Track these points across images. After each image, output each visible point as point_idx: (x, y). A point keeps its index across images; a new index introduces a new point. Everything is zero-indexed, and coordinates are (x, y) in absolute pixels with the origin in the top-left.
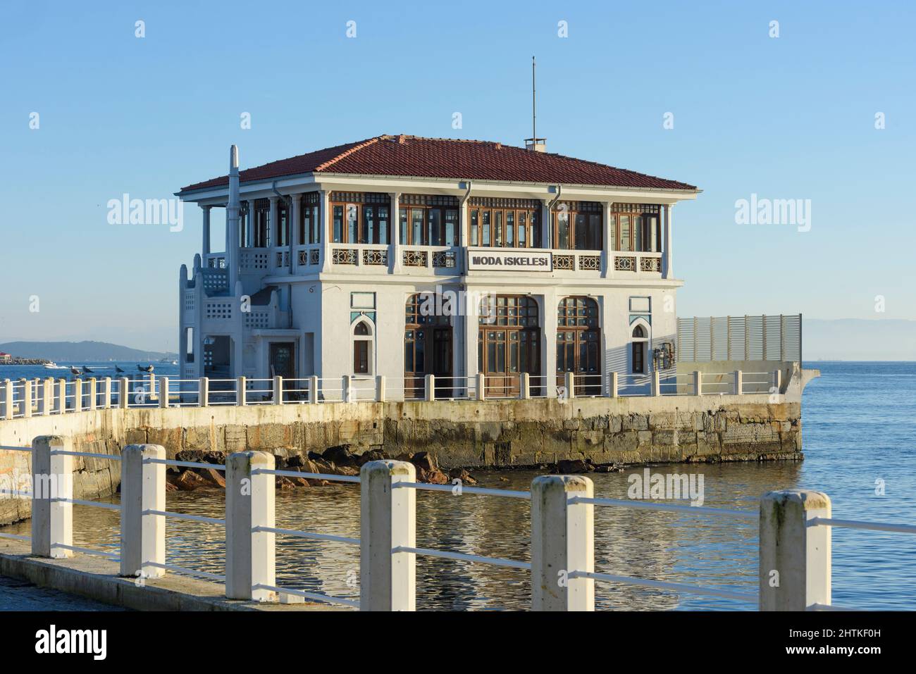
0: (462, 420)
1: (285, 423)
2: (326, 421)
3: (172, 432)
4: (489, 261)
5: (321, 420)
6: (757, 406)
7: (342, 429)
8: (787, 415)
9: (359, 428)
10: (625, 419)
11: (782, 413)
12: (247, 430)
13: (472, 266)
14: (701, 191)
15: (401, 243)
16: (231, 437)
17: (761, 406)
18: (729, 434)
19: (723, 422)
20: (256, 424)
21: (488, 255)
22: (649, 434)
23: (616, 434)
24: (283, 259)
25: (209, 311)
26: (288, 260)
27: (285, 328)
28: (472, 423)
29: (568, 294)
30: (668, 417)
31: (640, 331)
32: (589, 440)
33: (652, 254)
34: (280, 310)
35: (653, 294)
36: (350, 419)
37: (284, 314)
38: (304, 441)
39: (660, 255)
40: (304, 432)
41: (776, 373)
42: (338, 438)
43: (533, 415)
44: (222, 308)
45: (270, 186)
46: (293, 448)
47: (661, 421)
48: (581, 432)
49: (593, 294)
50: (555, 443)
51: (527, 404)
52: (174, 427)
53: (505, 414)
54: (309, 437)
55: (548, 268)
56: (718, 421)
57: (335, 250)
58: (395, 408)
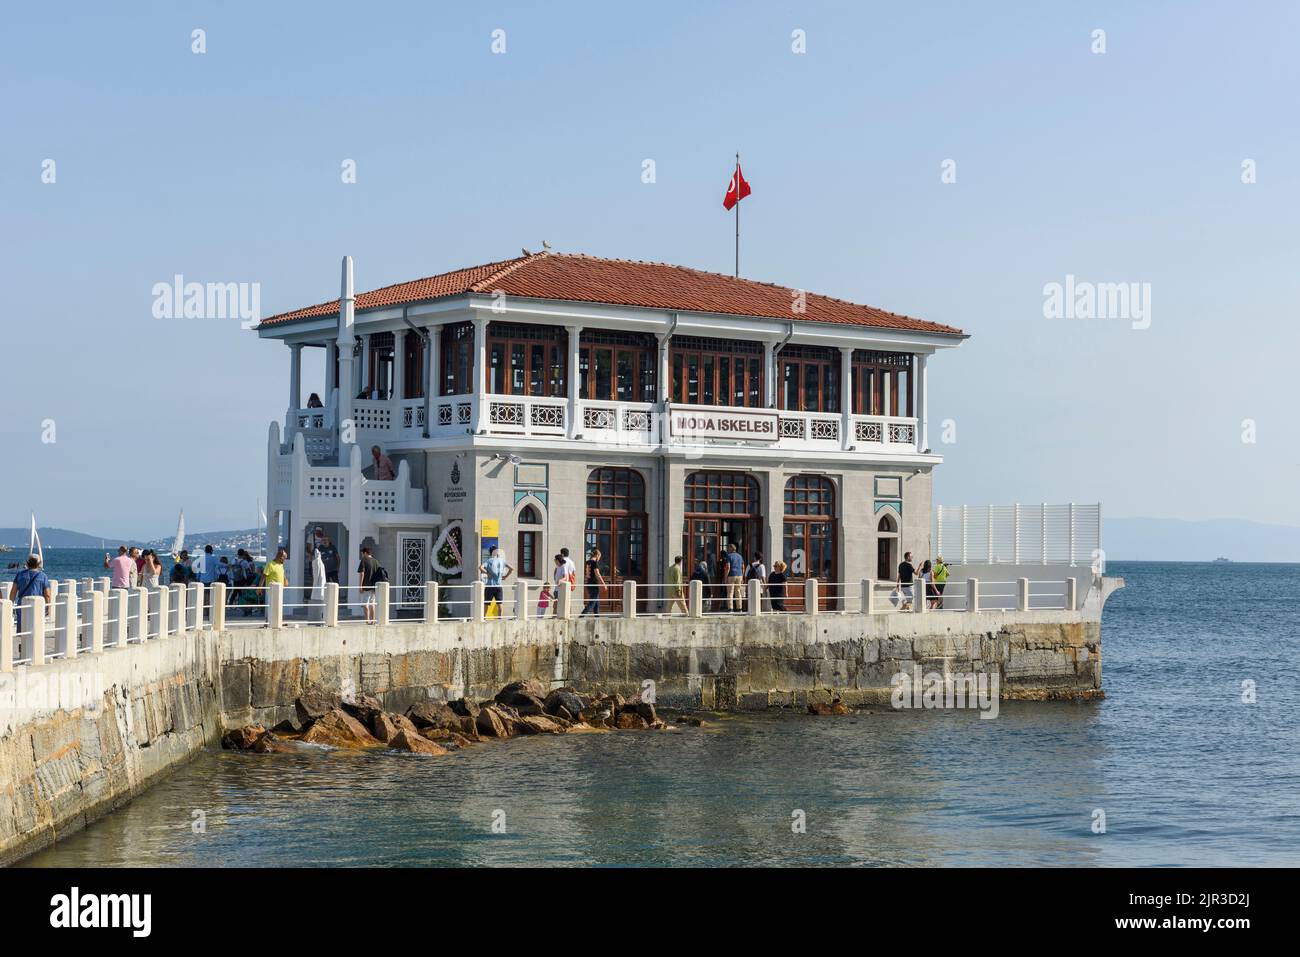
0: (674, 645)
1: (442, 650)
2: (495, 647)
3: (287, 665)
4: (699, 423)
5: (489, 646)
6: (1048, 627)
7: (516, 658)
8: (1084, 639)
9: (537, 656)
10: (884, 643)
11: (1078, 636)
12: (389, 660)
13: (677, 431)
14: (968, 337)
15: (581, 396)
16: (368, 671)
17: (1053, 626)
18: (1013, 664)
19: (1006, 648)
20: (403, 652)
22: (913, 664)
23: (871, 665)
24: (415, 414)
25: (312, 487)
26: (423, 417)
27: (419, 513)
28: (686, 649)
29: (798, 471)
30: (938, 641)
31: (886, 523)
32: (837, 673)
33: (902, 419)
34: (412, 486)
35: (905, 475)
36: (525, 642)
37: (418, 493)
38: (466, 675)
39: (913, 421)
40: (466, 664)
41: (1070, 582)
42: (509, 671)
43: (766, 638)
44: (331, 484)
45: (398, 314)
46: (452, 687)
47: (927, 647)
48: (828, 661)
49: (829, 472)
50: (793, 678)
51: (758, 623)
52: (291, 657)
53: (729, 636)
54: (472, 670)
55: (774, 435)
56: (999, 646)
57: (494, 405)
58: (584, 628)
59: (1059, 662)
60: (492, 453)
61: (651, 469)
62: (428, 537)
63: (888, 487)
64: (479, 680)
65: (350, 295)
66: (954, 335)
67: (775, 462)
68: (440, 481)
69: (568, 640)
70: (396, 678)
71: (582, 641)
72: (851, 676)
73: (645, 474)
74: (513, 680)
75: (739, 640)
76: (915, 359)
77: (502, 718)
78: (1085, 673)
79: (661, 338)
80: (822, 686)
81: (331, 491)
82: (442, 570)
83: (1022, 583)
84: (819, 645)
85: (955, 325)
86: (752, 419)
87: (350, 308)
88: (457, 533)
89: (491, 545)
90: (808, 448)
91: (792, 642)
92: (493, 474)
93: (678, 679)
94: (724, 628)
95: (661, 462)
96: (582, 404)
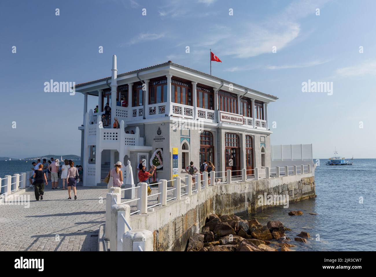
4: (226, 118)
6: (307, 178)
7: (208, 205)
9: (211, 202)
11: (312, 180)
13: (221, 119)
15: (197, 106)
18: (303, 189)
19: (302, 185)
21: (226, 115)
24: (138, 112)
25: (105, 136)
26: (142, 112)
27: (142, 146)
28: (244, 193)
29: (247, 134)
30: (291, 184)
31: (263, 150)
33: (262, 120)
34: (140, 137)
35: (265, 136)
37: (142, 139)
38: (199, 217)
39: (264, 121)
40: (199, 211)
41: (309, 165)
42: (207, 211)
44: (112, 135)
45: (135, 75)
46: (196, 224)
49: (252, 134)
53: (253, 188)
54: (200, 214)
55: (242, 123)
57: (174, 107)
58: (219, 188)
59: (309, 188)
61: (215, 132)
62: (147, 155)
63: (263, 139)
64: (202, 218)
66: (275, 98)
67: (243, 131)
68: (151, 134)
69: (216, 194)
70: (184, 227)
71: (219, 194)
73: (213, 133)
74: (207, 215)
75: (255, 189)
76: (264, 104)
78: (313, 190)
79: (216, 90)
81: (112, 138)
83: (302, 166)
84: (271, 188)
85: (275, 96)
86: (238, 117)
87: (116, 75)
88: (159, 153)
89: (175, 157)
91: (266, 188)
92: (175, 131)
93: (243, 205)
94: (252, 185)
95: (218, 130)
96: (198, 109)
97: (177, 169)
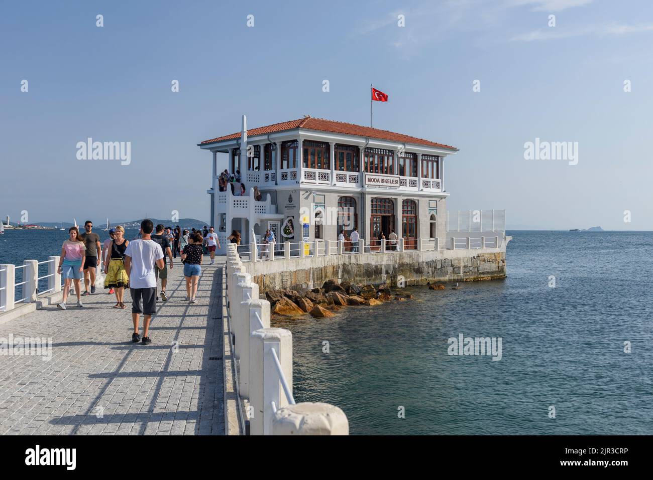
0: (377, 264)
1: (307, 269)
2: (322, 267)
3: (259, 277)
4: (375, 180)
5: (320, 266)
6: (491, 254)
7: (328, 271)
8: (501, 258)
9: (334, 269)
10: (443, 261)
11: (499, 257)
12: (291, 273)
13: (367, 183)
14: (459, 150)
15: (335, 169)
16: (284, 278)
17: (492, 254)
18: (481, 267)
19: (479, 262)
20: (295, 270)
21: (374, 177)
22: (451, 268)
23: (439, 269)
24: (270, 177)
25: (234, 204)
26: (274, 178)
27: (274, 214)
28: (381, 265)
29: (405, 198)
30: (459, 260)
31: (432, 218)
32: (428, 273)
33: (435, 180)
34: (272, 204)
35: (438, 199)
36: (330, 264)
38: (314, 279)
39: (439, 180)
40: (314, 273)
41: (497, 238)
42: (326, 276)
43: (406, 260)
44: (242, 203)
45: (265, 137)
46: (310, 283)
47: (456, 262)
48: (426, 269)
49: (415, 198)
50: (415, 275)
51: (404, 255)
52: (260, 274)
53: (395, 260)
54: (315, 277)
55: (398, 185)
56: (477, 261)
57: (306, 172)
58: (347, 258)
59: (494, 267)
60: (306, 190)
61: (358, 198)
62: (279, 223)
63: (433, 204)
64: (317, 280)
65: (245, 130)
66: (454, 149)
67: (399, 195)
68: (283, 201)
69: (342, 263)
70: (293, 281)
71: (347, 263)
72: (433, 274)
73: (356, 199)
74: (327, 280)
75: (398, 262)
76: (439, 158)
77: (342, 297)
78: (501, 270)
79: (361, 148)
80: (424, 278)
81: (242, 206)
82: (285, 235)
83: (483, 238)
84: (423, 262)
85: (454, 146)
86: (392, 179)
87: (245, 135)
88: (290, 221)
89: (306, 226)
90: (408, 190)
91: (415, 262)
92: (307, 198)
93: (379, 276)
94: (393, 257)
95: (363, 195)
96: (335, 172)
97: (308, 238)
